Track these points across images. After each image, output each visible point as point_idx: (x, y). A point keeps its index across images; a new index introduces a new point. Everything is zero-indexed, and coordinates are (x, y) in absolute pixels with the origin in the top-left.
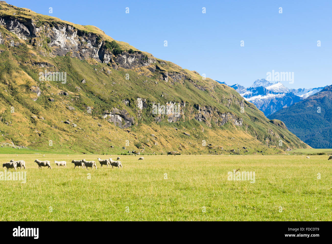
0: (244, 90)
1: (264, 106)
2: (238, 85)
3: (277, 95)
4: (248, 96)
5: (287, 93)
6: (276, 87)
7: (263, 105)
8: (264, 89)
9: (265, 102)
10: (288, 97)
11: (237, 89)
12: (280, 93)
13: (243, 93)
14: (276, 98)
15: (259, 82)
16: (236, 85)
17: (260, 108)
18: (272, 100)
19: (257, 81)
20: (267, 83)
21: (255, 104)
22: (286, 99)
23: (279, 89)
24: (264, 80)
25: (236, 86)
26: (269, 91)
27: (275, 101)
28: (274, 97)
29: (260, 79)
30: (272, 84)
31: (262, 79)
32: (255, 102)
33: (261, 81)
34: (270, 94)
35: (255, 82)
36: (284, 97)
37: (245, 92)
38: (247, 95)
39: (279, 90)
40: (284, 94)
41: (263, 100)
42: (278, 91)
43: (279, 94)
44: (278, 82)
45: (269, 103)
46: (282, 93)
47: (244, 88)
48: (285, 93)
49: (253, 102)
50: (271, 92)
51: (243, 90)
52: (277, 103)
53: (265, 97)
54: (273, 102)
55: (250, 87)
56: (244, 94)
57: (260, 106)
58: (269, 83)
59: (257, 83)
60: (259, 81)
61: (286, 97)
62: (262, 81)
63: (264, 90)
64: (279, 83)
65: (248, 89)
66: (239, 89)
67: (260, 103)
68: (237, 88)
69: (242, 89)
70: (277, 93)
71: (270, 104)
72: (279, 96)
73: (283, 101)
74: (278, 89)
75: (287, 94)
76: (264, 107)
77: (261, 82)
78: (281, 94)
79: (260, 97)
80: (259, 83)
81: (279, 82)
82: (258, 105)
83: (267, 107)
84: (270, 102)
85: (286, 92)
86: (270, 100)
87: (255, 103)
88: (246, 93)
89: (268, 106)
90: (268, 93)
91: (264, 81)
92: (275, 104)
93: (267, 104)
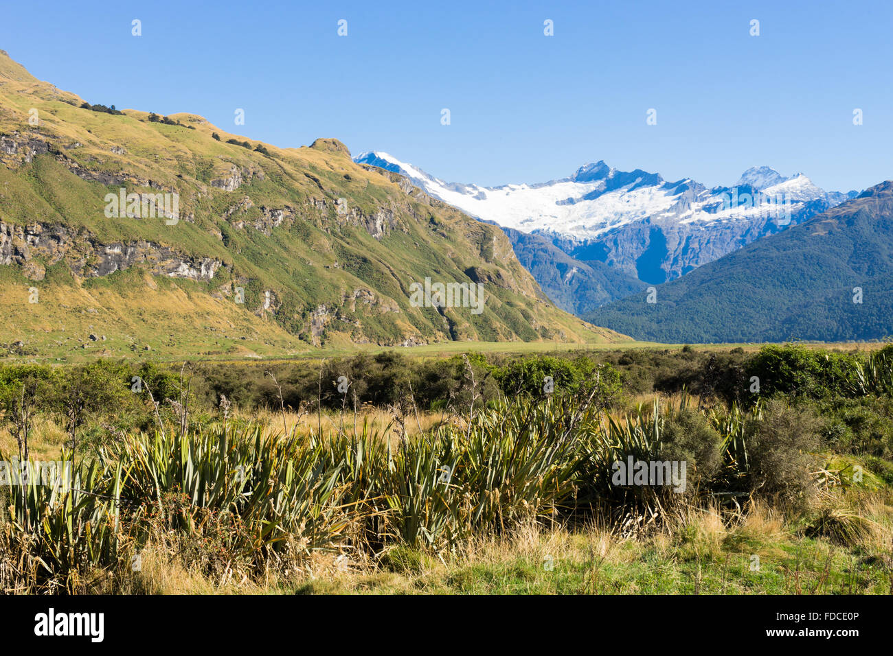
0: (705, 194)
1: (749, 235)
2: (689, 181)
4: (714, 207)
5: (809, 202)
6: (792, 188)
7: (749, 229)
9: (752, 223)
11: (686, 191)
12: (793, 202)
13: (702, 200)
16: (684, 180)
17: (741, 236)
18: (770, 219)
19: (750, 173)
20: (774, 176)
21: (729, 228)
22: (805, 216)
23: (801, 192)
25: (685, 182)
27: (777, 221)
29: (757, 167)
30: (785, 179)
31: (762, 167)
32: (727, 223)
33: (759, 172)
35: (743, 175)
36: (801, 212)
37: (706, 198)
38: (711, 205)
39: (800, 194)
40: (801, 204)
41: (748, 217)
42: (797, 196)
44: (798, 174)
45: (763, 225)
46: (798, 202)
47: (705, 189)
48: (802, 202)
49: (724, 221)
51: (702, 193)
53: (754, 211)
54: (772, 223)
55: (720, 187)
56: (705, 203)
57: (740, 233)
58: (780, 177)
59: (750, 177)
60: (754, 173)
61: (804, 212)
62: (761, 171)
64: (800, 176)
65: (715, 192)
66: (692, 192)
67: (740, 224)
68: (688, 189)
69: (700, 191)
71: (766, 229)
73: (797, 221)
74: (798, 192)
75: (809, 204)
76: (751, 235)
77: (760, 175)
78: (795, 204)
79: (741, 212)
80: (755, 178)
81: (802, 174)
82: (736, 230)
83: (757, 235)
85: (808, 199)
86: (766, 218)
87: (729, 225)
88: (708, 200)
89: (759, 233)
91: (766, 171)
93: (758, 228)
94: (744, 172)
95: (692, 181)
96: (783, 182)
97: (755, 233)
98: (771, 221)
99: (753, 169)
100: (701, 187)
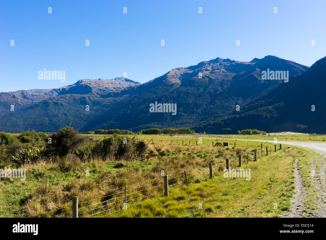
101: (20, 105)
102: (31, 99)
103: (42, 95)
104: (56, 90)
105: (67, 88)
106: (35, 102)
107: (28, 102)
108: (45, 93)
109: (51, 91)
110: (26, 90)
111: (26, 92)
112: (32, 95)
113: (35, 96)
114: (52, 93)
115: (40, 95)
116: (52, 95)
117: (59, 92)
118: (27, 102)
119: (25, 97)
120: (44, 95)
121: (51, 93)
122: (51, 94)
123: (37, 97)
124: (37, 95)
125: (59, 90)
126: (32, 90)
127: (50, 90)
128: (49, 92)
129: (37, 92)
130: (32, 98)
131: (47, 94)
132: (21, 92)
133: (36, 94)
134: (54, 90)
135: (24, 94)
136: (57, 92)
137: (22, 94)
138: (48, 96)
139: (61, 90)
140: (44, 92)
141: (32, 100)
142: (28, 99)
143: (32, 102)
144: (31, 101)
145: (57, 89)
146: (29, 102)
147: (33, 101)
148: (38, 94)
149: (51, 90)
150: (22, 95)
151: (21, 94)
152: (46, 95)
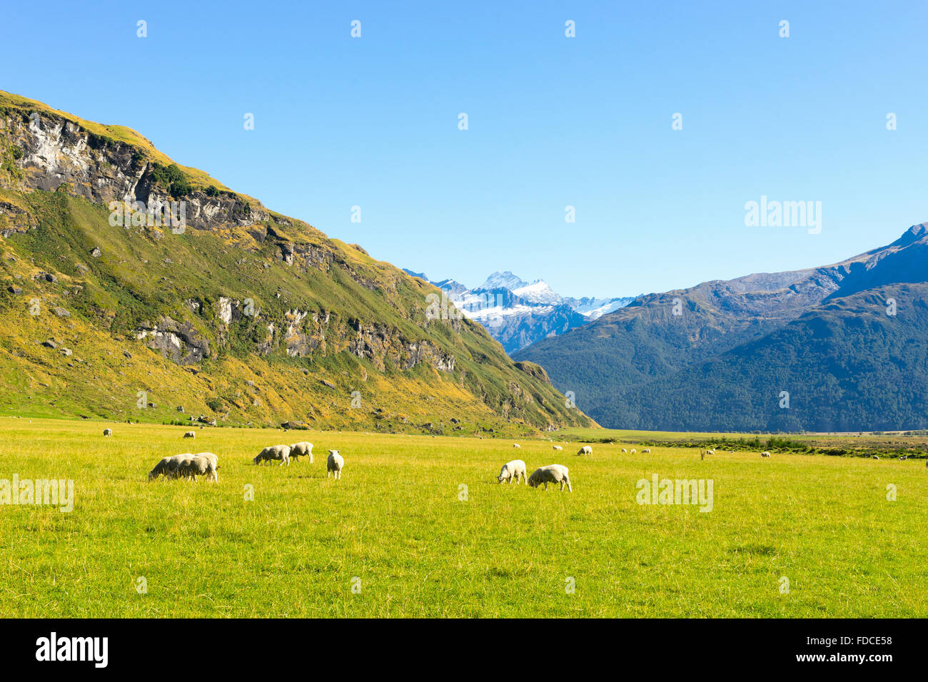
0: (466, 294)
1: (505, 334)
2: (451, 282)
3: (535, 309)
4: (474, 307)
5: (558, 306)
6: (533, 292)
7: (506, 328)
8: (509, 294)
9: (508, 322)
10: (558, 314)
11: (450, 290)
12: (543, 305)
14: (534, 316)
15: (498, 278)
16: (447, 281)
17: (498, 334)
18: (524, 319)
19: (495, 276)
20: (516, 281)
21: (487, 326)
22: (554, 318)
23: (541, 296)
24: (509, 274)
25: (448, 283)
26: (518, 300)
27: (530, 321)
28: (530, 313)
29: (501, 272)
30: (525, 284)
32: (487, 322)
33: (502, 277)
34: (520, 306)
35: (489, 278)
36: (551, 315)
37: (466, 298)
38: (472, 304)
39: (540, 298)
40: (551, 307)
41: (505, 317)
42: (538, 300)
43: (540, 307)
44: (539, 281)
46: (547, 305)
47: (465, 289)
48: (552, 305)
49: (484, 320)
50: (523, 301)
51: (463, 293)
52: (535, 325)
53: (510, 312)
55: (479, 289)
56: (465, 302)
57: (498, 331)
58: (521, 282)
59: (495, 280)
60: (499, 276)
61: (554, 315)
62: (505, 275)
63: (509, 297)
64: (540, 282)
65: (473, 292)
66: (454, 291)
67: (498, 323)
68: (451, 288)
69: (461, 292)
70: (537, 305)
71: (520, 328)
72: (539, 310)
73: (547, 322)
74: (538, 296)
75: (557, 308)
77: (503, 279)
78: (545, 307)
79: (498, 311)
80: (499, 281)
81: (542, 280)
82: (494, 328)
84: (519, 323)
85: (556, 304)
86: (520, 318)
88: (469, 300)
89: (515, 332)
90: (516, 303)
91: (509, 276)
92: (531, 327)
93: (514, 327)
94: (489, 276)
95: (454, 282)
96: (523, 286)
97: (511, 332)
98: (526, 322)
99: (497, 273)
100: (463, 288)
101: (717, 333)
102: (748, 311)
103: (781, 293)
104: (831, 272)
105: (868, 262)
106: (763, 321)
107: (740, 321)
108: (792, 287)
109: (811, 279)
110: (724, 279)
111: (728, 289)
112: (747, 296)
113: (758, 299)
114: (818, 283)
115: (775, 295)
116: (819, 290)
117: (841, 277)
118: (738, 323)
119: (726, 305)
120: (789, 292)
121: (813, 285)
122: (813, 288)
123: (765, 302)
124: (764, 296)
125: (841, 269)
126: (747, 280)
127: (805, 274)
128: (806, 283)
129: (764, 286)
130: (750, 306)
131: (797, 287)
132: (710, 289)
133: (763, 292)
134: (821, 271)
135: (722, 294)
136: (835, 279)
137: (716, 294)
138: (806, 297)
139: (848, 272)
140: (789, 282)
141: (751, 313)
142: (737, 311)
143: (756, 322)
144: (749, 319)
145: (833, 268)
146: (744, 321)
147: (758, 318)
148: (769, 292)
149: (811, 274)
150: (716, 299)
151: (712, 295)
152: (796, 291)
